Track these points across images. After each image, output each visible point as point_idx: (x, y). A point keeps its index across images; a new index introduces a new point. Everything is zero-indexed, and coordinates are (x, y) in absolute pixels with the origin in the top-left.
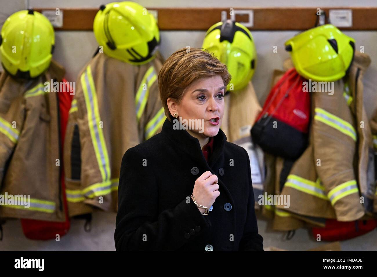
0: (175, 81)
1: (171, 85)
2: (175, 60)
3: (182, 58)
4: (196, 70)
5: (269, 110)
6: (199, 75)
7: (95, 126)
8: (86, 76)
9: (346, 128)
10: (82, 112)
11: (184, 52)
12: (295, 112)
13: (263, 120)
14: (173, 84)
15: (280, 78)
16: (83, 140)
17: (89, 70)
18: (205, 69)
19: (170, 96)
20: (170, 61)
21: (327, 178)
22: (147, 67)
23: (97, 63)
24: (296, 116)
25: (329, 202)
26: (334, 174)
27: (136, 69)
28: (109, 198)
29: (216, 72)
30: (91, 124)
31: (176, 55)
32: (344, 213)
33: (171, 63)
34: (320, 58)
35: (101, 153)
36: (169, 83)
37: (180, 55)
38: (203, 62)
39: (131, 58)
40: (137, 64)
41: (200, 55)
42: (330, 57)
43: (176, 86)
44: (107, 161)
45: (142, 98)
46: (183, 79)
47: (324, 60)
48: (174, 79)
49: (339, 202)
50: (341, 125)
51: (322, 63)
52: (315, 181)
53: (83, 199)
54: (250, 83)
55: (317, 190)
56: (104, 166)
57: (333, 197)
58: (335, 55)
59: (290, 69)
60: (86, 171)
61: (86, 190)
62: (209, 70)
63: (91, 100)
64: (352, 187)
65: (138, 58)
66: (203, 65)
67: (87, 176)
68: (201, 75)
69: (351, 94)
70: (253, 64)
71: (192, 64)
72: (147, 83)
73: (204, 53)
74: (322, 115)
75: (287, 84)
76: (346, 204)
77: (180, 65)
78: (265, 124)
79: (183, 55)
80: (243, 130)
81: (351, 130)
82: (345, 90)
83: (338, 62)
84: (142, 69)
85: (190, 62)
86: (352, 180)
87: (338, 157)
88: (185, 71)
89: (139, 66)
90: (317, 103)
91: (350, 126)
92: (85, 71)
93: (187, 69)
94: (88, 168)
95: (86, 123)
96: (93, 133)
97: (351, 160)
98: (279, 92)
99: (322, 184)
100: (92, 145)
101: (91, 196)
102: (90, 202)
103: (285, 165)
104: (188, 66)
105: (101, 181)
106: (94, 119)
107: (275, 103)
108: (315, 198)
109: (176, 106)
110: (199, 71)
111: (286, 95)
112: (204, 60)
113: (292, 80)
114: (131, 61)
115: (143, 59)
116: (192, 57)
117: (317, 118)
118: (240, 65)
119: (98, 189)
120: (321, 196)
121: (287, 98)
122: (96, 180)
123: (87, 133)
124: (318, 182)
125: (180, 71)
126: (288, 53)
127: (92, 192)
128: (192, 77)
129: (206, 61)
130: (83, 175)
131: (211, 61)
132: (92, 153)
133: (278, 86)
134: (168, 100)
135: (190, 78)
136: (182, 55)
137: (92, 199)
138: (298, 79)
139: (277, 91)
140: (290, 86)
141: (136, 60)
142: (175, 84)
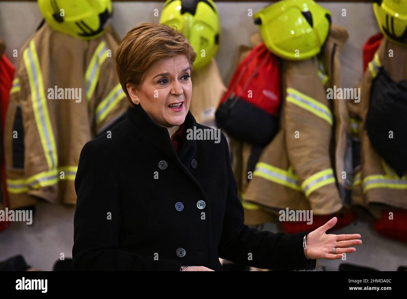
0: (132, 64)
1: (129, 69)
2: (131, 40)
3: (138, 37)
4: (154, 51)
5: (235, 90)
6: (158, 57)
7: (40, 108)
8: (29, 52)
9: (321, 110)
10: (26, 92)
11: (140, 29)
12: (265, 92)
13: (230, 101)
14: (131, 67)
15: (247, 54)
16: (26, 124)
17: (33, 45)
18: (163, 49)
19: (129, 81)
20: (126, 41)
21: (300, 166)
22: (98, 42)
23: (42, 37)
24: (266, 98)
25: (302, 194)
26: (308, 163)
27: (86, 44)
28: (56, 188)
29: (176, 52)
30: (35, 106)
31: (133, 34)
32: (320, 206)
33: (127, 43)
34: (293, 32)
35: (47, 138)
36: (126, 66)
37: (137, 33)
38: (161, 41)
39: (80, 31)
40: (86, 38)
41: (157, 32)
42: (303, 31)
43: (134, 70)
44: (53, 147)
45: (92, 76)
46: (140, 62)
47: (297, 35)
48: (131, 61)
49: (315, 194)
50: (316, 108)
51: (295, 38)
52: (286, 169)
53: (26, 189)
54: (213, 60)
55: (289, 180)
56: (50, 153)
57: (307, 188)
58: (309, 30)
59: (258, 44)
60: (30, 158)
61: (30, 180)
62: (168, 50)
63: (35, 78)
64: (329, 176)
65: (88, 31)
66: (162, 44)
67: (31, 165)
68: (160, 57)
69: (326, 73)
70: (217, 39)
71: (149, 44)
72: (98, 60)
73: (163, 30)
74: (294, 96)
75: (255, 61)
76: (322, 196)
77: (136, 46)
78: (232, 105)
79: (140, 33)
80: (207, 112)
81: (326, 113)
82: (319, 69)
83: (313, 38)
84: (92, 44)
85: (147, 42)
86: (327, 168)
87: (313, 143)
88: (142, 52)
89: (89, 41)
90: (289, 83)
91: (325, 108)
92: (28, 46)
93: (143, 51)
94: (32, 155)
95: (30, 105)
96: (37, 116)
97: (327, 146)
98: (247, 71)
99: (294, 172)
100: (36, 130)
101: (36, 186)
102: (35, 193)
103: (253, 151)
104: (144, 47)
105: (47, 170)
106: (39, 100)
107: (242, 83)
108: (287, 189)
109: (137, 92)
110: (157, 52)
111: (254, 74)
112: (161, 38)
113: (261, 57)
114: (80, 35)
115: (94, 33)
116: (149, 35)
117: (289, 99)
118: (204, 40)
119: (44, 179)
120: (293, 186)
121: (256, 76)
122: (41, 168)
123: (31, 116)
124: (290, 171)
125: (136, 53)
126: (257, 27)
127: (37, 182)
128: (150, 60)
129: (164, 39)
130: (26, 163)
131: (170, 39)
132: (37, 139)
133: (246, 63)
134: (127, 85)
135: (148, 61)
136: (138, 33)
137: (37, 189)
138: (267, 56)
139: (244, 69)
140: (258, 64)
141: (85, 35)
142: (132, 68)
